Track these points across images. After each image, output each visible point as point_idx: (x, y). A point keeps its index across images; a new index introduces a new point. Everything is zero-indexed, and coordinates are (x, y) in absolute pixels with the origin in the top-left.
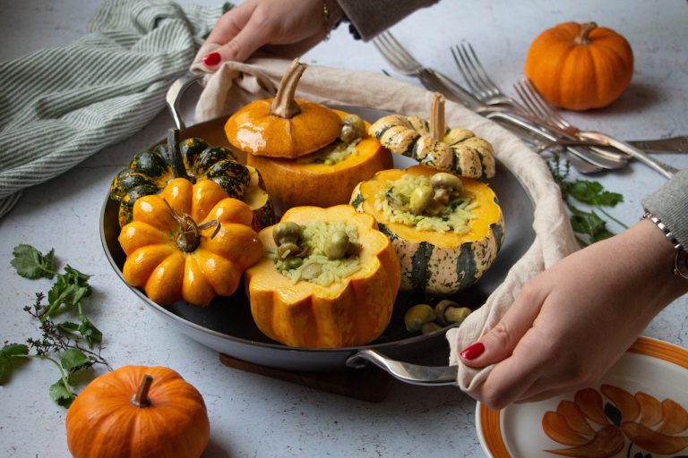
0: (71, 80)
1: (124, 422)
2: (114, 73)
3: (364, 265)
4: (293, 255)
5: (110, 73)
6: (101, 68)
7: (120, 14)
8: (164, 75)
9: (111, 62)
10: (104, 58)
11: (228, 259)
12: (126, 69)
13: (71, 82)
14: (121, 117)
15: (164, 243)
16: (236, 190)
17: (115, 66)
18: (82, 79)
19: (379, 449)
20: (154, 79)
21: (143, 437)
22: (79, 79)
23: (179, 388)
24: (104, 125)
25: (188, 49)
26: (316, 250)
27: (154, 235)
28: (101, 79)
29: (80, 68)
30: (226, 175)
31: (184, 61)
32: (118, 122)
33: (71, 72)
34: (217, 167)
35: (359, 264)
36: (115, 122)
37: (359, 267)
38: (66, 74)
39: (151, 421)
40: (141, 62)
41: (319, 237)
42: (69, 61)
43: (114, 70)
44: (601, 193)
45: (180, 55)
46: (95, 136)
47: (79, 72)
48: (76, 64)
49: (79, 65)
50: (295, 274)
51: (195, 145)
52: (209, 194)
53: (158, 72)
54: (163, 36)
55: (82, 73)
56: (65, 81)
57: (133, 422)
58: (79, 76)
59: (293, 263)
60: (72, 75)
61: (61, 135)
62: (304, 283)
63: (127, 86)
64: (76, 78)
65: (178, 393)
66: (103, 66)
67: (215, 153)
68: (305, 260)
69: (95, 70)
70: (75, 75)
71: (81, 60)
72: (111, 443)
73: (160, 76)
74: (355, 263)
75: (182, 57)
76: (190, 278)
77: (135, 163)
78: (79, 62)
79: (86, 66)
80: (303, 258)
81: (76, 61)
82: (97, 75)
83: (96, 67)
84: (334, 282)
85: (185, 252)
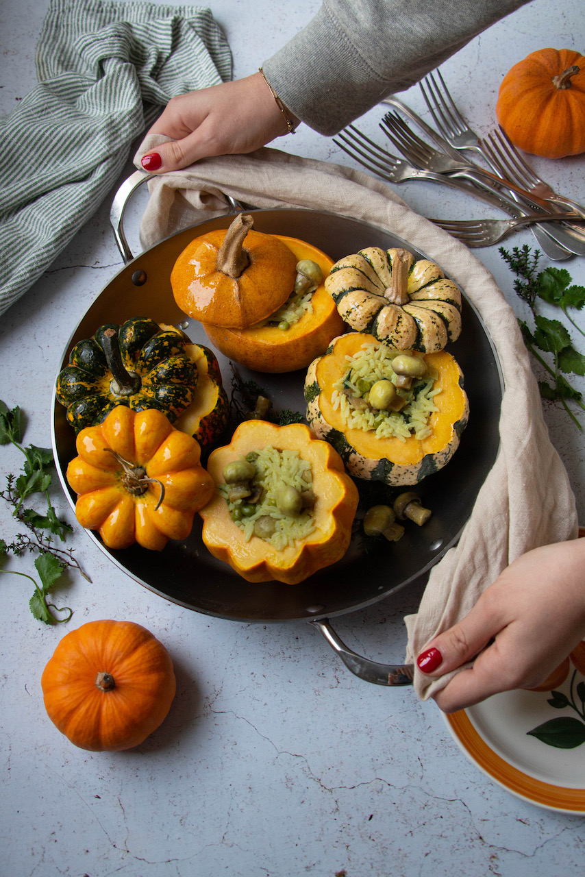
0: (17, 163)
1: (91, 715)
2: (60, 152)
3: (318, 525)
4: (246, 501)
5: (57, 151)
6: (46, 147)
7: (68, 25)
8: (111, 152)
9: (55, 141)
10: (47, 138)
11: (178, 510)
12: (72, 146)
13: (20, 164)
14: (70, 222)
15: (112, 486)
16: (183, 402)
17: (59, 145)
18: (29, 161)
20: (102, 159)
21: (111, 730)
22: (26, 161)
23: (140, 665)
24: (53, 239)
25: (135, 107)
26: (268, 495)
27: (101, 480)
28: (48, 158)
29: (25, 150)
30: (171, 383)
31: (132, 125)
32: (68, 228)
33: (17, 155)
34: (163, 368)
35: (313, 525)
36: (64, 231)
37: (313, 528)
38: (12, 158)
39: (116, 711)
40: (86, 137)
41: (271, 474)
42: (12, 144)
43: (60, 148)
44: (568, 288)
45: (127, 118)
46: (45, 255)
47: (24, 154)
48: (20, 147)
49: (24, 147)
50: (249, 524)
51: (136, 340)
53: (105, 150)
54: (109, 88)
55: (28, 155)
56: (13, 165)
57: (99, 713)
58: (25, 158)
59: (246, 510)
60: (18, 158)
61: (13, 249)
62: (256, 540)
63: (74, 173)
64: (23, 161)
65: (139, 671)
66: (48, 145)
67: (157, 352)
68: (258, 507)
69: (41, 151)
70: (22, 158)
71: (24, 141)
72: (82, 735)
73: (108, 154)
74: (310, 522)
75: (129, 121)
76: (141, 523)
77: (75, 359)
78: (22, 144)
79: (30, 147)
80: (255, 505)
81: (19, 144)
82: (43, 156)
83: (40, 147)
84: (288, 545)
85: (134, 495)
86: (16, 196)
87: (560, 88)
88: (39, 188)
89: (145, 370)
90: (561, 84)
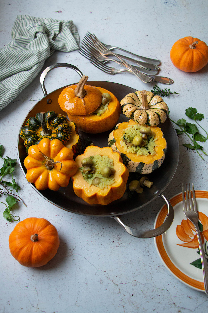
0: (5, 64)
1: (29, 250)
2: (21, 61)
3: (116, 180)
4: (89, 172)
5: (20, 60)
6: (16, 59)
7: (23, 24)
8: (39, 61)
9: (19, 57)
10: (17, 55)
12: (25, 59)
13: (6, 64)
14: (24, 83)
15: (41, 166)
16: (67, 139)
17: (21, 58)
18: (9, 63)
19: (119, 241)
20: (36, 63)
21: (36, 256)
22: (8, 63)
23: (48, 232)
24: (18, 88)
25: (48, 48)
26: (98, 170)
27: (37, 164)
28: (16, 63)
29: (8, 59)
30: (63, 132)
31: (46, 53)
32: (23, 85)
33: (5, 61)
34: (60, 127)
35: (114, 180)
36: (22, 86)
37: (114, 182)
38: (4, 61)
39: (38, 249)
40: (31, 56)
41: (99, 163)
42: (4, 57)
43: (21, 59)
45: (45, 51)
46: (15, 93)
47: (8, 61)
48: (7, 58)
49: (8, 58)
50: (90, 181)
51: (51, 117)
52: (57, 147)
53: (37, 60)
54: (38, 41)
55: (9, 61)
56: (4, 64)
57: (32, 249)
58: (8, 62)
59: (89, 176)
60: (6, 62)
61: (3, 91)
62: (93, 186)
63: (26, 67)
64: (7, 63)
65: (47, 234)
66: (17, 58)
67: (59, 121)
68: (94, 175)
69: (14, 60)
70: (7, 62)
71: (9, 56)
72: (24, 258)
73: (38, 62)
74: (113, 179)
75: (45, 52)
76: (51, 180)
77: (28, 123)
78: (8, 57)
79: (10, 58)
80: (93, 174)
81: (7, 57)
82: (15, 62)
83: (14, 58)
84: (105, 188)
85: (48, 170)
86: (5, 74)
87: (191, 48)
88: (13, 71)
89: (54, 127)
90: (192, 47)
